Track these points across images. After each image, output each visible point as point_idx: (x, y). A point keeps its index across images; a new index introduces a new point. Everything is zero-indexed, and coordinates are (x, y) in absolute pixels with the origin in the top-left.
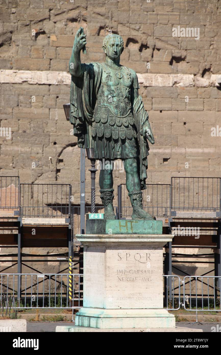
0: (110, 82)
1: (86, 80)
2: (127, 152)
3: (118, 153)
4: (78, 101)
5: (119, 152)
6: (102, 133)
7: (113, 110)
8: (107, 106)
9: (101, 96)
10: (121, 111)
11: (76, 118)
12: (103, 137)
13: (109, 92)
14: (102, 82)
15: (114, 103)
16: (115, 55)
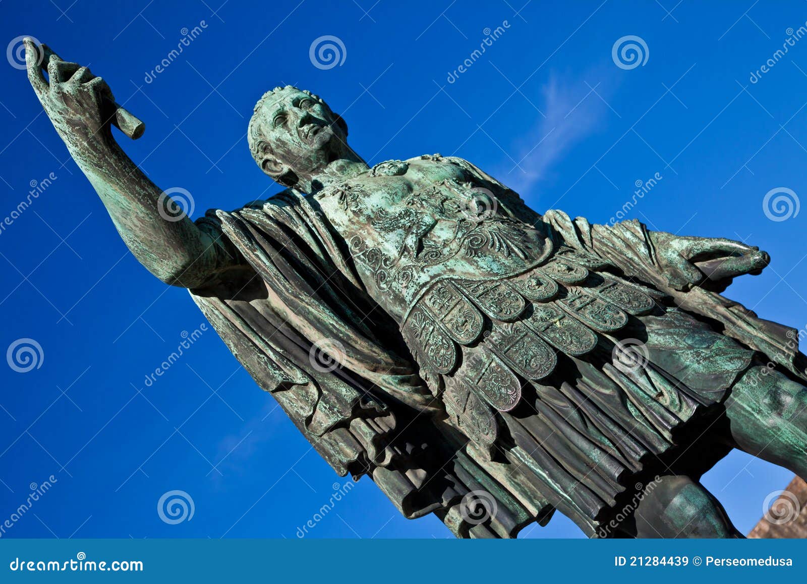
0: (366, 199)
1: (253, 251)
2: (700, 367)
3: (666, 400)
4: (296, 358)
5: (661, 394)
6: (513, 383)
7: (471, 269)
8: (432, 278)
9: (382, 277)
10: (508, 247)
11: (344, 424)
12: (529, 393)
13: (400, 231)
14: (340, 230)
15: (454, 246)
16: (315, 133)
